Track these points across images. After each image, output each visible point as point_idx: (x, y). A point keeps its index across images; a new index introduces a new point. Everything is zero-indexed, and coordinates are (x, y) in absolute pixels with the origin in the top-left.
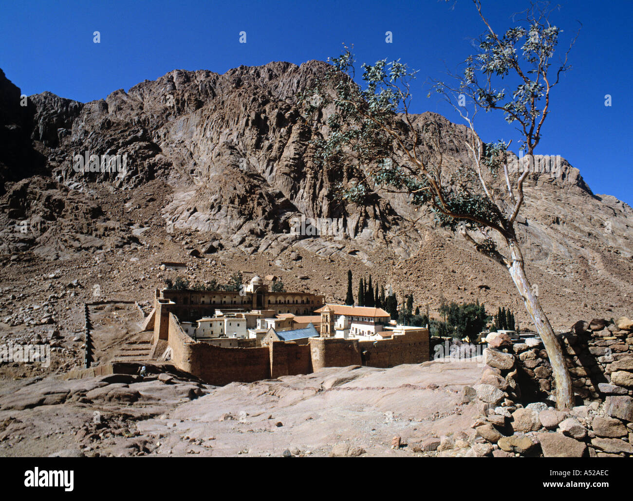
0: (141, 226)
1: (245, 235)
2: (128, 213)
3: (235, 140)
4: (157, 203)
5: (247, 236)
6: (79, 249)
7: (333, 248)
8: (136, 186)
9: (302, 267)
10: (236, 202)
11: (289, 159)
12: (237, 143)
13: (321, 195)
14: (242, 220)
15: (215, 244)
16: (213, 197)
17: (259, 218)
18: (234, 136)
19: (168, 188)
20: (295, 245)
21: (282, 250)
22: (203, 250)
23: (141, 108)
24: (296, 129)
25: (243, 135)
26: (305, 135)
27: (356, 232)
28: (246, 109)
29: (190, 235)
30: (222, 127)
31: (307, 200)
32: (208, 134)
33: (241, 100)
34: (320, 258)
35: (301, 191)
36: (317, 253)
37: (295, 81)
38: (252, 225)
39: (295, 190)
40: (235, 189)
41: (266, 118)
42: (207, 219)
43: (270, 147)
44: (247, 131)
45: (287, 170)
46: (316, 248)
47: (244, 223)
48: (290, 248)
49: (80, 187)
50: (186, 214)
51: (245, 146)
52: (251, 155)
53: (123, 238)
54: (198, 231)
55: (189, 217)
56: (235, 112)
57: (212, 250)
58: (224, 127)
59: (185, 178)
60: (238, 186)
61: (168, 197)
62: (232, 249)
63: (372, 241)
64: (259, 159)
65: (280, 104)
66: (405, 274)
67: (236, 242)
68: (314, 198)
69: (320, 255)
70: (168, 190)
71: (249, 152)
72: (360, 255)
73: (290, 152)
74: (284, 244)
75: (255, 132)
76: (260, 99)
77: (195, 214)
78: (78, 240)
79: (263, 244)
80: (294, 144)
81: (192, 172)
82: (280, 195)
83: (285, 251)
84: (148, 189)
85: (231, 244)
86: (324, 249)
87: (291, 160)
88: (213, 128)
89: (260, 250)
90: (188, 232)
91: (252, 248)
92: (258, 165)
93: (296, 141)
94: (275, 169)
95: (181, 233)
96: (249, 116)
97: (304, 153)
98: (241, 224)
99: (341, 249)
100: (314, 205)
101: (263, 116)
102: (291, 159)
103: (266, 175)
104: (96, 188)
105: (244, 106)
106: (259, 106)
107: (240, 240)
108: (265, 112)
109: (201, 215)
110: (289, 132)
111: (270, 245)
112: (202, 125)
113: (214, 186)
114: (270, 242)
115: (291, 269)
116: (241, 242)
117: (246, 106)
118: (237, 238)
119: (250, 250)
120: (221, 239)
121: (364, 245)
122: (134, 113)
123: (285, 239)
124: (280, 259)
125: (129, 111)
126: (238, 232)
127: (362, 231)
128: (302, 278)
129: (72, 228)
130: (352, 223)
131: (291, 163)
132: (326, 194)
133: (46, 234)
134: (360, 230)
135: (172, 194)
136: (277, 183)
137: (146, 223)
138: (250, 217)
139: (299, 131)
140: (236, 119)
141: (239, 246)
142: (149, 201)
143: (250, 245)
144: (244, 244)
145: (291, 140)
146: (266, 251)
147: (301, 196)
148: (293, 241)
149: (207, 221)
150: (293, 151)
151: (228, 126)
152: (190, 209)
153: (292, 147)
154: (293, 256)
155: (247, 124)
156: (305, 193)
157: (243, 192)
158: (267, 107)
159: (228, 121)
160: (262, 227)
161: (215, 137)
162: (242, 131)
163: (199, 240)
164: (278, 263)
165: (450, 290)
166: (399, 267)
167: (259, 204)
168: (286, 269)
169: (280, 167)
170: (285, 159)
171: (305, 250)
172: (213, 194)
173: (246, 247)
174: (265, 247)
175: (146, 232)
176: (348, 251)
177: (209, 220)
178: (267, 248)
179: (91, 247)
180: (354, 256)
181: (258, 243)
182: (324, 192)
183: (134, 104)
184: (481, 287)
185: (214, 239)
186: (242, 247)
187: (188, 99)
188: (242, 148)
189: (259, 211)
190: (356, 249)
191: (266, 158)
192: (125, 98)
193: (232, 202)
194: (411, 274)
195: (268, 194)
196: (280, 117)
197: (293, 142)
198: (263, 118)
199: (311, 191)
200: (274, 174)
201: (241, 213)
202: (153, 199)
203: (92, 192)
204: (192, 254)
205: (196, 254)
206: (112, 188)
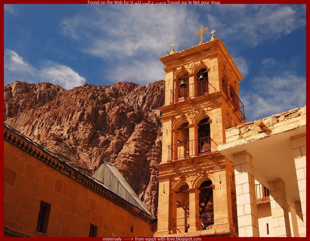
3: (65, 134)
11: (127, 156)
12: (67, 137)
24: (139, 127)
25: (76, 129)
28: (82, 105)
30: (53, 124)
31: (148, 203)
33: (78, 97)
41: (105, 115)
43: (107, 143)
44: (81, 125)
45: (125, 168)
51: (77, 141)
52: (82, 151)
56: (70, 109)
58: (55, 124)
64: (91, 154)
71: (80, 146)
73: (129, 148)
75: (90, 126)
76: (99, 97)
80: (135, 142)
87: (130, 157)
88: (42, 126)
92: (89, 161)
93: (138, 139)
96: (84, 110)
97: (147, 152)
101: (101, 112)
102: (130, 155)
105: (80, 102)
106: (98, 102)
108: (104, 108)
110: (131, 131)
112: (31, 123)
117: (83, 103)
131: (130, 160)
139: (141, 129)
140: (70, 115)
145: (132, 137)
150: (133, 148)
151: (60, 122)
155: (81, 119)
156: (146, 195)
158: (107, 106)
159: (61, 118)
162: (74, 126)
170: (122, 156)
187: (22, 105)
188: (72, 142)
191: (100, 154)
197: (134, 140)
198: (101, 114)
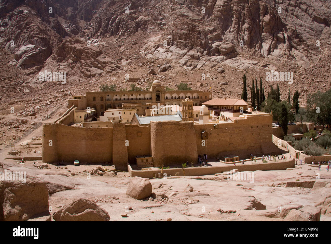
0: (127, 60)
1: (188, 59)
2: (121, 53)
4: (137, 45)
5: (189, 59)
7: (250, 63)
8: (128, 37)
9: (224, 77)
13: (243, 28)
14: (186, 50)
15: (167, 66)
16: (169, 37)
17: (198, 48)
19: (146, 36)
20: (222, 63)
21: (212, 67)
22: (159, 71)
27: (269, 52)
29: (153, 62)
31: (233, 33)
34: (239, 71)
36: (237, 68)
38: (192, 52)
42: (165, 51)
45: (219, 14)
46: (237, 64)
47: (188, 51)
48: (218, 65)
49: (98, 42)
50: (153, 49)
53: (112, 67)
54: (159, 59)
55: (154, 51)
57: (164, 70)
59: (156, 28)
61: (146, 41)
62: (178, 69)
63: (280, 57)
66: (303, 78)
67: (182, 64)
68: (239, 30)
69: (239, 68)
72: (270, 67)
74: (215, 63)
77: (158, 49)
78: (89, 71)
79: (200, 64)
81: (160, 24)
82: (213, 31)
83: (215, 67)
84: (134, 37)
85: (178, 65)
86: (243, 65)
89: (197, 68)
90: (152, 61)
91: (192, 67)
95: (149, 61)
98: (186, 52)
99: (256, 64)
100: (238, 36)
102: (221, 6)
104: (106, 41)
107: (184, 62)
111: (204, 64)
114: (205, 62)
115: (216, 78)
116: (185, 64)
118: (182, 61)
119: (190, 68)
120: (172, 63)
121: (274, 60)
123: (215, 60)
124: (210, 73)
126: (184, 58)
127: (273, 52)
128: (223, 84)
129: (86, 64)
130: (266, 46)
131: (221, 9)
132: (247, 27)
133: (74, 69)
134: (272, 50)
135: (148, 39)
137: (130, 58)
138: (192, 48)
141: (183, 67)
142: (134, 45)
143: (191, 65)
144: (187, 65)
146: (201, 68)
147: (229, 31)
148: (221, 60)
149: (164, 53)
152: (155, 46)
154: (220, 70)
156: (232, 28)
163: (158, 65)
164: (208, 75)
166: (299, 74)
168: (213, 79)
169: (214, 12)
170: (217, 7)
171: (228, 66)
172: (169, 35)
173: (188, 66)
174: (200, 66)
175: (129, 63)
176: (261, 65)
177: (166, 51)
178: (202, 66)
179: (96, 74)
180: (265, 68)
181: (197, 63)
185: (168, 63)
186: (185, 67)
190: (268, 63)
194: (308, 78)
195: (204, 31)
199: (236, 26)
201: (186, 45)
202: (136, 43)
203: (103, 43)
204: (150, 73)
205: (153, 73)
206: (115, 40)
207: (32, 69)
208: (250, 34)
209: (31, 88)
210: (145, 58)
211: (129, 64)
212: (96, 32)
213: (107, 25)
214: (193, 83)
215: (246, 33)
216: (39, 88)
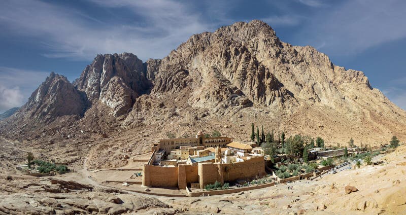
0: (180, 108)
2: (175, 103)
3: (216, 65)
4: (186, 97)
5: (219, 108)
6: (157, 120)
8: (179, 91)
10: (215, 94)
13: (254, 87)
14: (218, 102)
15: (206, 113)
16: (206, 92)
17: (225, 100)
18: (216, 63)
20: (241, 111)
21: (234, 114)
22: (201, 116)
23: (181, 56)
24: (243, 56)
25: (220, 62)
26: (248, 59)
27: (270, 103)
28: (221, 49)
29: (197, 110)
31: (248, 90)
32: (206, 64)
33: (219, 44)
34: (251, 116)
35: (246, 85)
36: (250, 114)
37: (246, 31)
38: (222, 103)
39: (242, 85)
40: (215, 87)
41: (230, 52)
43: (232, 66)
44: (221, 60)
45: (239, 77)
48: (238, 113)
50: (196, 101)
51: (221, 67)
54: (200, 108)
56: (216, 51)
57: (204, 116)
58: (212, 59)
59: (198, 84)
60: (216, 86)
61: (191, 94)
62: (213, 115)
63: (277, 107)
64: (227, 72)
65: (237, 44)
67: (215, 111)
68: (251, 88)
70: (191, 90)
71: (222, 69)
72: (270, 113)
73: (240, 68)
74: (236, 111)
75: (225, 60)
76: (227, 43)
77: (199, 101)
79: (226, 111)
81: (201, 82)
82: (236, 88)
83: (236, 114)
84: (183, 91)
85: (213, 112)
86: (253, 112)
88: (208, 60)
89: (225, 114)
92: (226, 75)
94: (234, 76)
96: (222, 52)
97: (247, 67)
99: (261, 112)
100: (251, 92)
101: (228, 51)
102: (241, 71)
103: (230, 80)
104: (165, 94)
105: (220, 47)
106: (227, 46)
107: (216, 110)
108: (229, 49)
109: (202, 101)
110: (240, 58)
113: (207, 88)
114: (229, 110)
115: (237, 122)
116: (217, 111)
118: (215, 110)
119: (220, 115)
120: (208, 111)
121: (273, 109)
122: (178, 59)
123: (236, 109)
125: (176, 59)
126: (216, 107)
128: (241, 126)
129: (154, 112)
130: (268, 99)
131: (241, 73)
133: (147, 116)
134: (272, 102)
135: (192, 92)
136: (235, 83)
137: (181, 106)
138: (221, 100)
140: (217, 54)
142: (183, 97)
143: (220, 113)
145: (241, 61)
146: (227, 115)
147: (245, 88)
148: (240, 109)
150: (242, 67)
151: (214, 58)
152: (198, 99)
153: (241, 66)
154: (239, 116)
155: (221, 57)
157: (218, 88)
159: (214, 56)
160: (227, 104)
161: (209, 64)
162: (219, 60)
163: (200, 112)
164: (232, 119)
165: (306, 129)
166: (287, 118)
167: (225, 93)
168: (234, 122)
169: (236, 75)
170: (238, 71)
171: (245, 113)
176: (265, 112)
177: (204, 103)
178: (228, 113)
180: (267, 114)
181: (224, 111)
182: (256, 85)
183: (178, 55)
184: (320, 127)
185: (206, 111)
186: (217, 114)
187: (199, 48)
188: (219, 68)
189: (225, 97)
190: (269, 111)
191: (230, 72)
192: (175, 53)
193: (214, 94)
195: (230, 89)
196: (236, 51)
197: (242, 63)
199: (250, 85)
200: (233, 78)
201: (217, 99)
202: (185, 96)
203: (164, 96)
204: (195, 118)
205: (196, 118)
206: (170, 94)
207: (122, 116)
208: (258, 90)
209: (122, 129)
210: (191, 107)
211: (181, 111)
212: (159, 89)
213: (166, 83)
214: (222, 126)
215: (256, 90)
216: (127, 128)
